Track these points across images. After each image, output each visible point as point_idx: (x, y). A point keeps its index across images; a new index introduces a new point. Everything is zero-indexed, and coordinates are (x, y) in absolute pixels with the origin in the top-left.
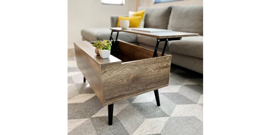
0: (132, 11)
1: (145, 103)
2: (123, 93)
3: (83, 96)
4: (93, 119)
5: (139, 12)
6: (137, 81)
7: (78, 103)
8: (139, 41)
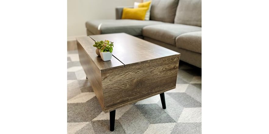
0: (138, 2)
1: (149, 104)
2: (125, 99)
3: (86, 95)
4: (94, 123)
5: (145, 3)
6: (141, 85)
7: (79, 103)
8: (144, 34)
